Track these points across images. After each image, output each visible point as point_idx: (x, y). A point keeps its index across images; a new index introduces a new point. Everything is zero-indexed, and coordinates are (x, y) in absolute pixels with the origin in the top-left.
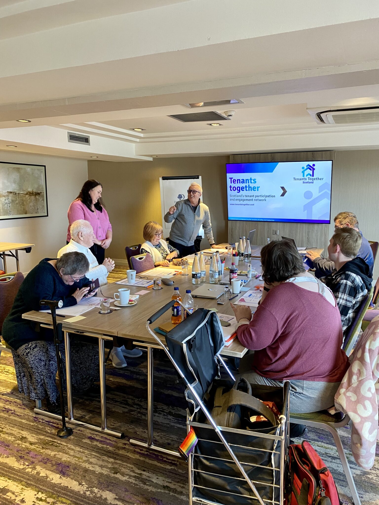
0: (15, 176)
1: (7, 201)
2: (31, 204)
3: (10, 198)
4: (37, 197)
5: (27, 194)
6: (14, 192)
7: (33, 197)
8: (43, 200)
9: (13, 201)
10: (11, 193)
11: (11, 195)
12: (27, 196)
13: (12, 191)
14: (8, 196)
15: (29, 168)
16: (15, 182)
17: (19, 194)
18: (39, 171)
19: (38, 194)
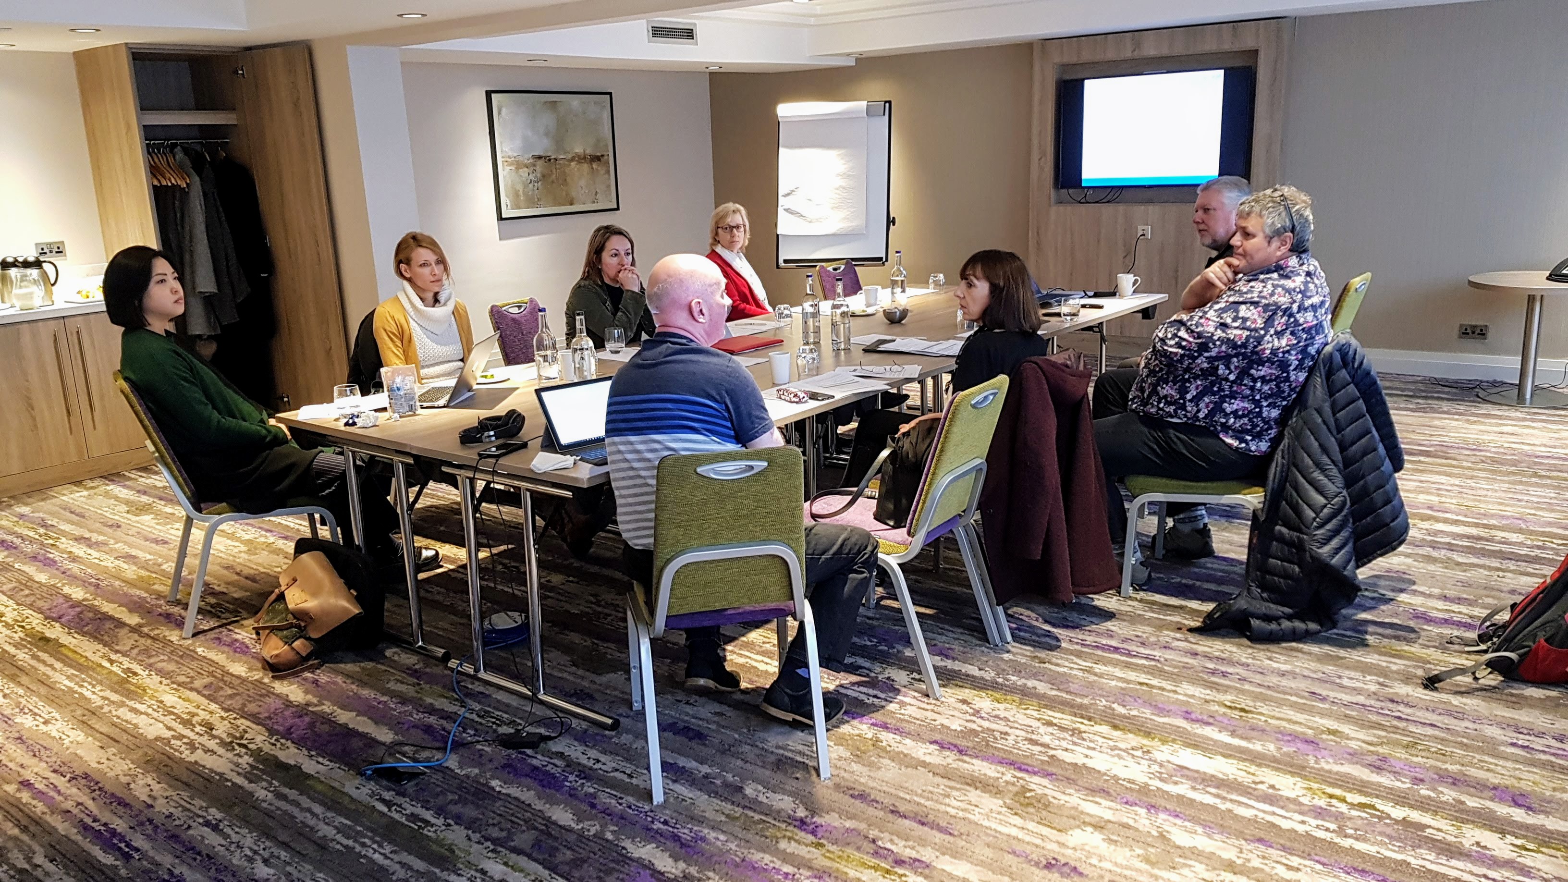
0: (548, 120)
1: (532, 177)
2: (582, 183)
3: (538, 168)
4: (595, 166)
5: (572, 159)
6: (545, 157)
7: (585, 167)
8: (608, 172)
9: (544, 176)
10: (540, 158)
11: (540, 163)
12: (573, 164)
13: (542, 154)
14: (534, 165)
15: (575, 102)
16: (547, 134)
17: (556, 159)
18: (597, 108)
19: (597, 158)
